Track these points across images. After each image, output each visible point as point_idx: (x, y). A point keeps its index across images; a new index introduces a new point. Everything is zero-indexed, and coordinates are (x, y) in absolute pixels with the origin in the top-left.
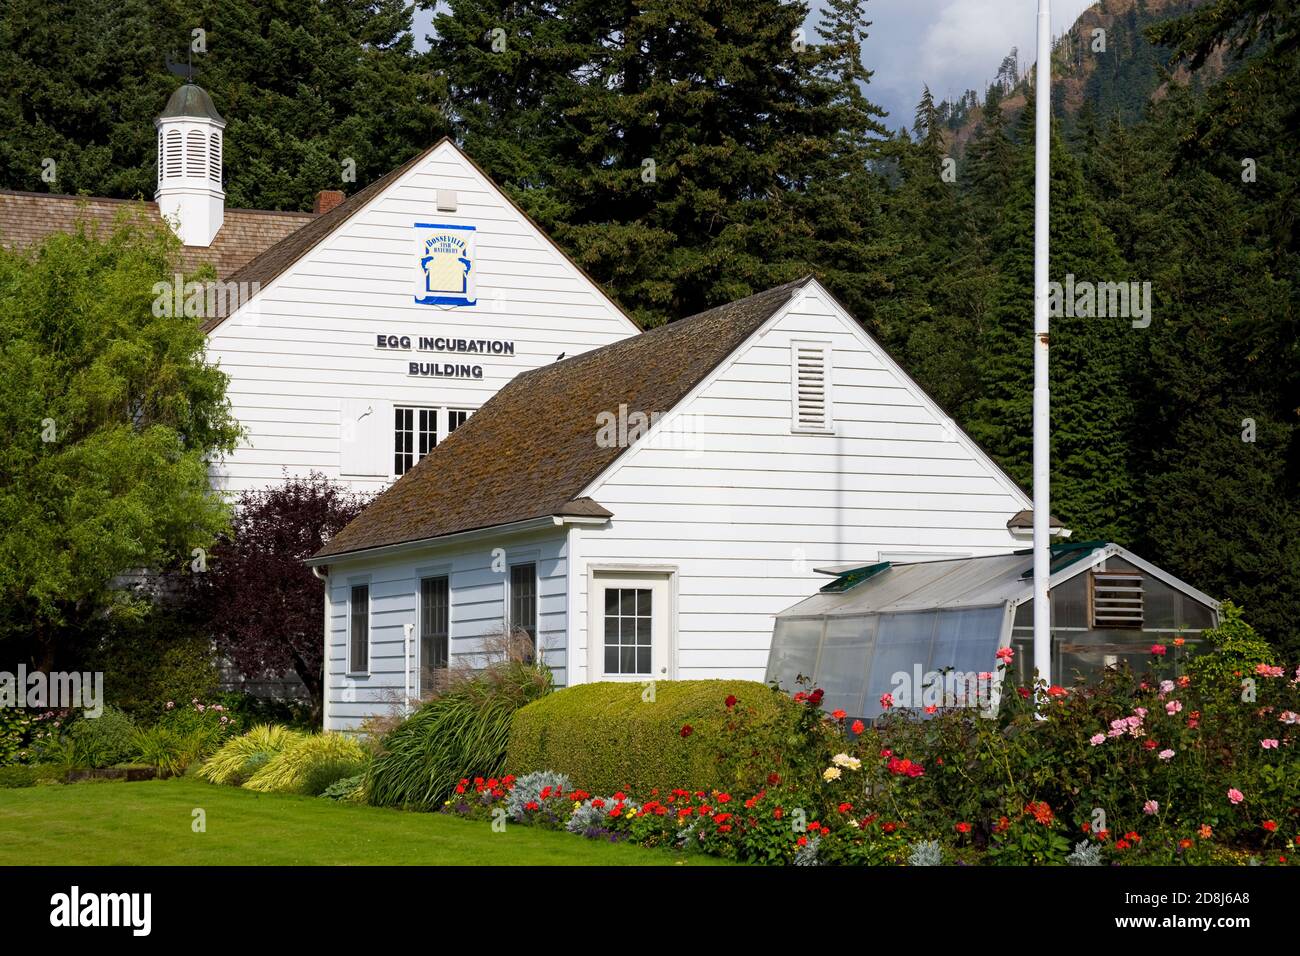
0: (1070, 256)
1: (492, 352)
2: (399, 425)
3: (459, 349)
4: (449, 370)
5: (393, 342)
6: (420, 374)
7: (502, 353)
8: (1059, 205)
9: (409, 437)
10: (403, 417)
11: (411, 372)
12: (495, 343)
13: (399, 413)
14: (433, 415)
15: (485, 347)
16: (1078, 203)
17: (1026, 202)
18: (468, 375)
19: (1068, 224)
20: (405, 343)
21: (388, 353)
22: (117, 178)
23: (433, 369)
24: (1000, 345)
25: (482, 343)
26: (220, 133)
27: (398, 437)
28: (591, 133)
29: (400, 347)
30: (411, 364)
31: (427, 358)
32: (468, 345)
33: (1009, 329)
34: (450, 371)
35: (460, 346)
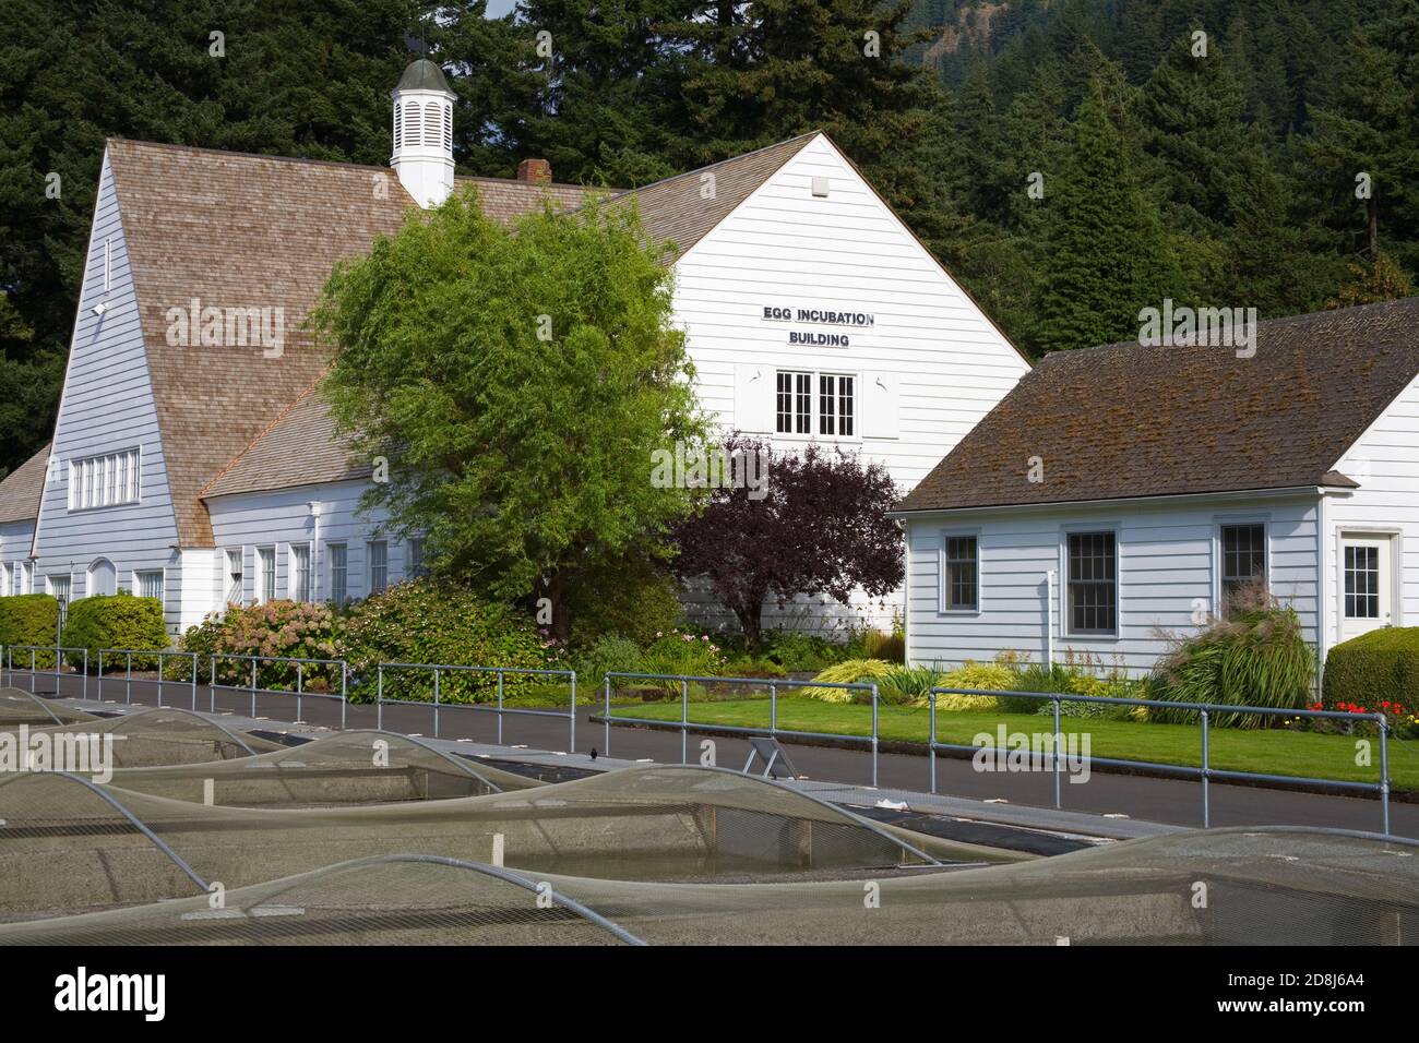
0: (1121, 228)
1: (856, 324)
2: (780, 388)
3: (830, 320)
4: (822, 339)
5: (777, 313)
6: (798, 343)
7: (864, 324)
8: (1109, 181)
9: (789, 398)
10: (783, 381)
11: (792, 340)
12: (859, 315)
13: (780, 377)
14: (808, 378)
15: (851, 319)
16: (1127, 179)
17: (1079, 178)
18: (837, 344)
19: (1117, 198)
20: (786, 314)
21: (773, 323)
22: (228, 132)
23: (808, 338)
24: (1054, 309)
25: (848, 315)
26: (451, 106)
27: (780, 398)
28: (707, 105)
29: (782, 318)
30: (792, 334)
31: (805, 328)
32: (837, 316)
33: (1063, 294)
34: (824, 340)
35: (831, 317)
